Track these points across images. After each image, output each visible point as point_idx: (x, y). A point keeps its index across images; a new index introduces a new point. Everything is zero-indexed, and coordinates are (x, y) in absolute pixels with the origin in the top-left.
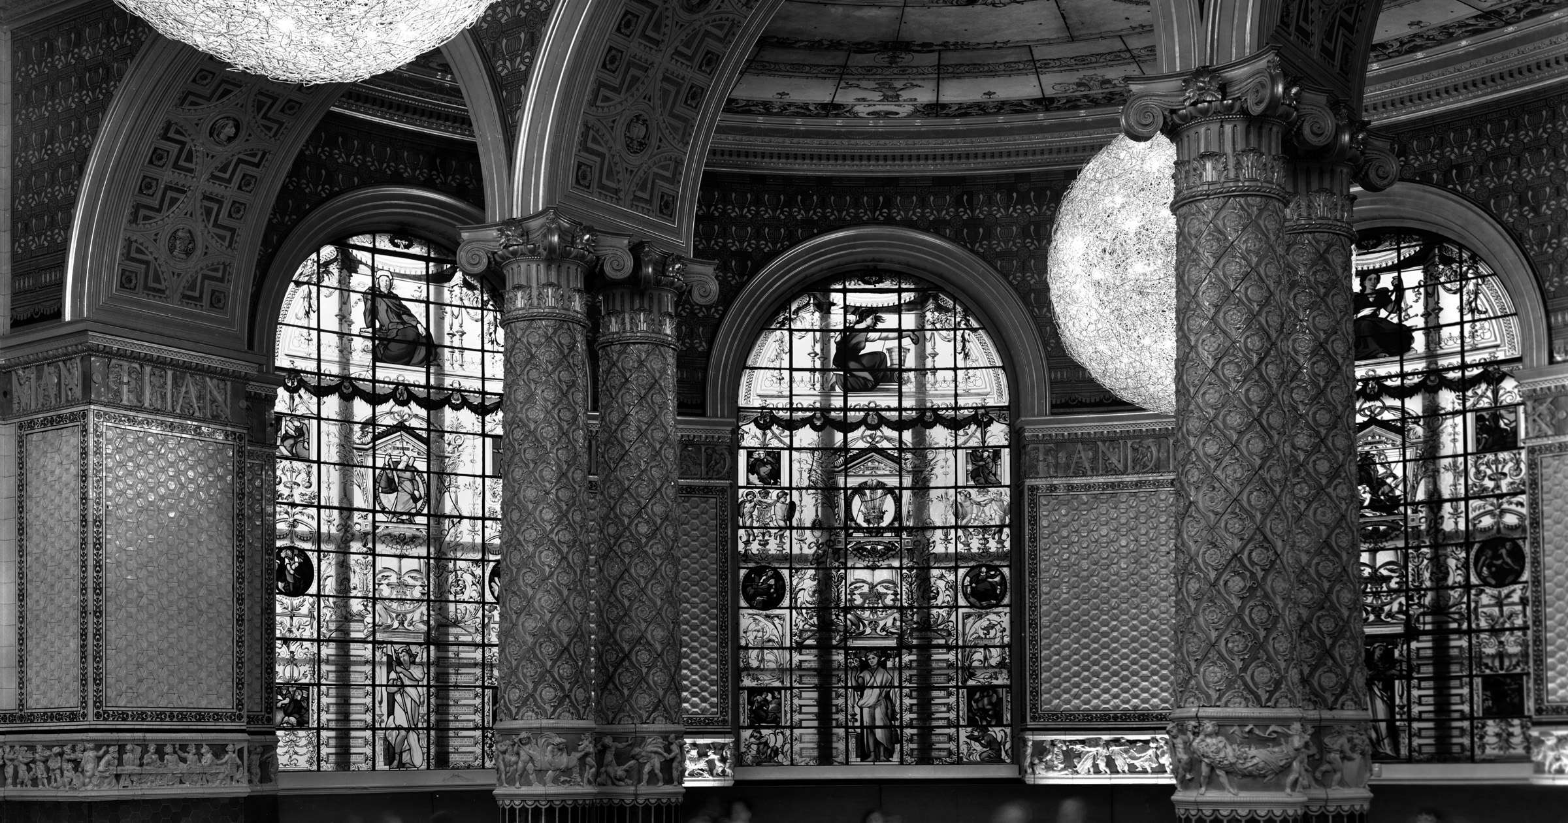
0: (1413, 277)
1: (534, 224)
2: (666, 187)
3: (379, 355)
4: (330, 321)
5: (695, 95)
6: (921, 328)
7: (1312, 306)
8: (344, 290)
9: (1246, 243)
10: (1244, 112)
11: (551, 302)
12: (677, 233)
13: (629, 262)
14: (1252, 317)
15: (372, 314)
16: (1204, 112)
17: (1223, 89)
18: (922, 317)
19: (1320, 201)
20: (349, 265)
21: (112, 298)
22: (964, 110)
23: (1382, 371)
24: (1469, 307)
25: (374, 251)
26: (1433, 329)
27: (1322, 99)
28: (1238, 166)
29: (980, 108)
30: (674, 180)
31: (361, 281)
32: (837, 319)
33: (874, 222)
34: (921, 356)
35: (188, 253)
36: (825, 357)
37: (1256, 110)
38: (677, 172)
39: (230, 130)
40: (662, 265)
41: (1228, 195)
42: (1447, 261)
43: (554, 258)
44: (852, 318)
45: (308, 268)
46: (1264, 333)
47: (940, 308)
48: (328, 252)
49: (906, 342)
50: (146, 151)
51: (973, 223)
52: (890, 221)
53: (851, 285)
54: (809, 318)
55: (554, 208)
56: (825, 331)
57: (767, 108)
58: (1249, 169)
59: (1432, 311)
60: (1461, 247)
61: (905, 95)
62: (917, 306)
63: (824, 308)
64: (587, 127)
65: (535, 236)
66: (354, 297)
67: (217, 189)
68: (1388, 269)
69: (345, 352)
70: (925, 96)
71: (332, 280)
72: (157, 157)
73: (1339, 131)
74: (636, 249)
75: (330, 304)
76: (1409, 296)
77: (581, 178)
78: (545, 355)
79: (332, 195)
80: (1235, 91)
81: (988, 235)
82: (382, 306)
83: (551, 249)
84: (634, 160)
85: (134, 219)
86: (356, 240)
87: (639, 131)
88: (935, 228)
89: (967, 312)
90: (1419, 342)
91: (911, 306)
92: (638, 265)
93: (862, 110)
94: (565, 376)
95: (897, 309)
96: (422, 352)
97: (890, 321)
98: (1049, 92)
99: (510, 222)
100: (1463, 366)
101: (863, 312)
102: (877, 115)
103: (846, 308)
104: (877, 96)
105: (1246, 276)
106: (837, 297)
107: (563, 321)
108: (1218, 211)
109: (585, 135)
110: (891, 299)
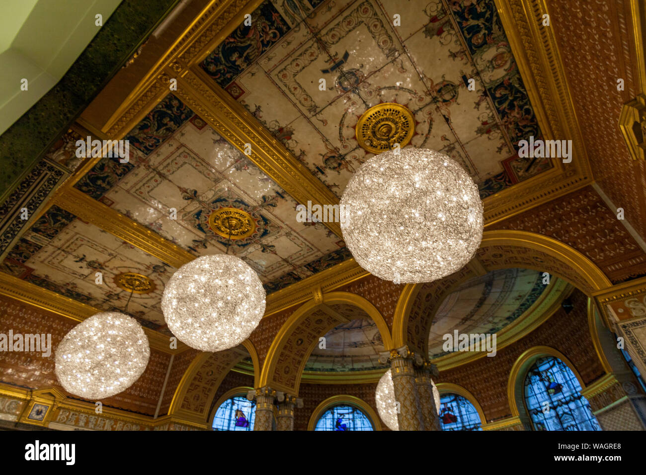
0: (454, 404)
1: (263, 389)
2: (293, 381)
3: (236, 425)
4: (227, 417)
5: (299, 362)
6: (354, 418)
7: (426, 402)
8: (231, 409)
9: (408, 386)
10: (403, 357)
11: (265, 406)
12: (294, 392)
13: (283, 397)
14: (412, 403)
15: (236, 415)
16: (395, 358)
17: (398, 353)
18: (354, 416)
19: (423, 378)
20: (233, 404)
21: (179, 410)
22: (359, 370)
23: (453, 427)
24: (467, 411)
25: (239, 401)
26: (461, 416)
27: (419, 356)
28: (404, 369)
29: (362, 369)
30: (294, 380)
31: (235, 407)
32: (336, 416)
33: (342, 394)
34: (354, 425)
35: (198, 400)
36: (333, 425)
37: (405, 357)
38: (295, 378)
39: (211, 373)
40: (291, 399)
41: (403, 375)
42: (460, 400)
43: (267, 396)
44: (339, 416)
45: (225, 404)
46: (415, 407)
47: (357, 413)
48: (229, 401)
49: (351, 421)
50: (193, 377)
51: (362, 394)
52: (346, 394)
53: (338, 408)
54: (330, 416)
55: (268, 385)
56: (333, 419)
57: (320, 370)
58: (406, 370)
59: (460, 412)
60: (462, 397)
61: (346, 367)
62: (353, 413)
63: (333, 413)
64: (276, 368)
65: (263, 392)
66: (233, 411)
67: (206, 386)
68: (449, 402)
69: (229, 424)
70: (350, 367)
71: (229, 407)
72: (195, 379)
73: (424, 363)
74: (285, 395)
75: (228, 412)
76: (455, 408)
77: (274, 379)
78: (263, 420)
79: (232, 388)
80: (400, 353)
81: (366, 396)
82: (239, 413)
83: (266, 394)
84: (286, 375)
85: (187, 392)
86: (235, 398)
87: (287, 369)
88: (355, 395)
89: (363, 414)
90: (459, 419)
91: (351, 413)
92: (285, 398)
93: (338, 370)
94: (267, 424)
95: (348, 414)
96: (246, 424)
97: (347, 416)
98: (375, 366)
99: (259, 389)
100: (470, 425)
101: (341, 414)
102: (341, 371)
103: (338, 414)
104: (340, 367)
105: (409, 393)
106: (335, 411)
107: (268, 411)
108: (401, 379)
109: (276, 370)
110: (346, 411)
